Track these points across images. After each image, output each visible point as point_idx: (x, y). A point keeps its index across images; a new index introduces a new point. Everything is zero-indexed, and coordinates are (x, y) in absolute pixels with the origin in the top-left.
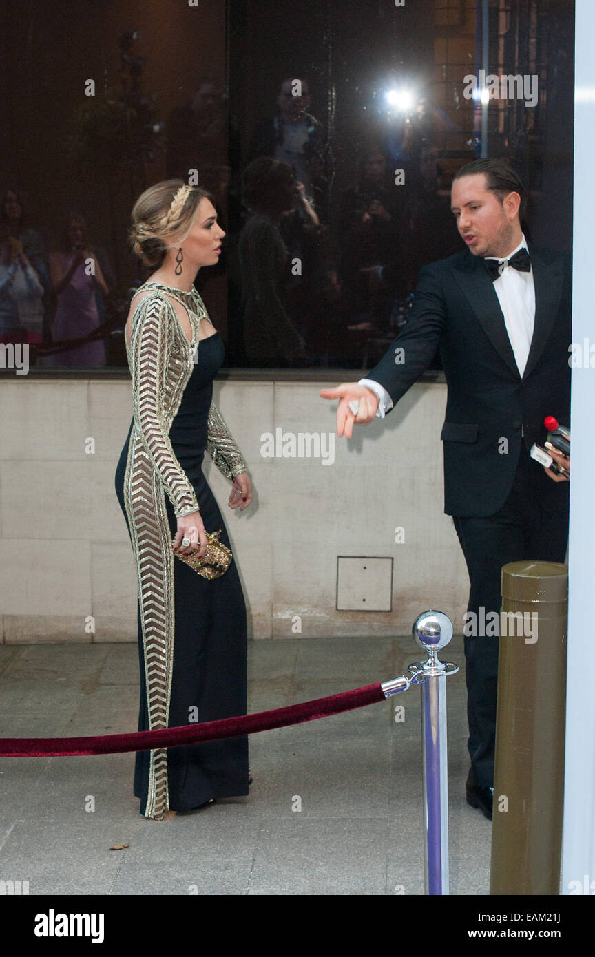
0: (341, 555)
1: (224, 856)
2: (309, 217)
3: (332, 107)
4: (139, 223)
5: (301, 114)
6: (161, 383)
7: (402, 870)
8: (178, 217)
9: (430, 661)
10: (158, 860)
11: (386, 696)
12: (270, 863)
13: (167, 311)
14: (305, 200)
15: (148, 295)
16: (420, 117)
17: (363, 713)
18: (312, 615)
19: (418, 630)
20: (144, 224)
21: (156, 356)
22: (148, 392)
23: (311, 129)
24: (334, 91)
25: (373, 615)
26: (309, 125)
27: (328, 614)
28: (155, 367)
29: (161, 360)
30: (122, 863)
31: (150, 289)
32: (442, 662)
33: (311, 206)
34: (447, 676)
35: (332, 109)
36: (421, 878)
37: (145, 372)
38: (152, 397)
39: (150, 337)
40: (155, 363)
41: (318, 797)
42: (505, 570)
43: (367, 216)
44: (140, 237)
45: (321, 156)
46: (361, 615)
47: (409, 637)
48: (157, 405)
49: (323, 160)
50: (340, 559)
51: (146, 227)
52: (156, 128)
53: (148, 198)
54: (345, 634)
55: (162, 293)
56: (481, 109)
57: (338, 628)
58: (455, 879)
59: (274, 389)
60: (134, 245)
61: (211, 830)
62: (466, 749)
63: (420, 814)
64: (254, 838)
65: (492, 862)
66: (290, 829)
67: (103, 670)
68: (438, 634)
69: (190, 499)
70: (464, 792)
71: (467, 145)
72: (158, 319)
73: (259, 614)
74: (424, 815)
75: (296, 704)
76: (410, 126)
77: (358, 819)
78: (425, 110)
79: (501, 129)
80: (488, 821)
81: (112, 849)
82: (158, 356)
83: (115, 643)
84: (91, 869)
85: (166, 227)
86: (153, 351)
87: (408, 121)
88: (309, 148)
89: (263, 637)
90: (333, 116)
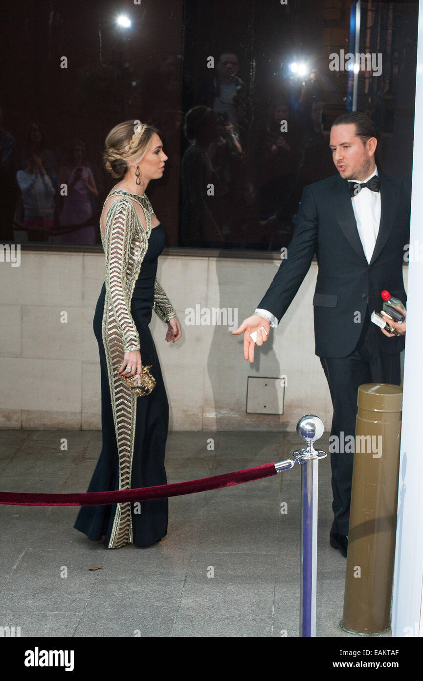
0: (251, 375)
1: (166, 577)
2: (235, 146)
3: (253, 73)
4: (110, 148)
5: (232, 77)
6: (125, 259)
7: (285, 590)
8: (136, 146)
9: (308, 449)
10: (121, 578)
11: (277, 472)
12: (196, 582)
13: (131, 210)
14: (233, 135)
15: (118, 198)
16: (312, 81)
17: (263, 482)
18: (230, 415)
19: (300, 428)
20: (113, 149)
21: (122, 240)
22: (116, 264)
23: (239, 87)
24: (254, 62)
25: (270, 417)
26: (237, 85)
27: (240, 415)
28: (121, 247)
29: (125, 243)
30: (97, 579)
31: (119, 195)
32: (316, 450)
33: (237, 139)
34: (319, 460)
35: (253, 74)
36: (298, 595)
37: (114, 250)
38: (118, 268)
39: (119, 227)
40: (122, 245)
41: (230, 539)
42: (360, 389)
43: (274, 147)
44: (110, 158)
45: (244, 105)
46: (262, 416)
47: (294, 432)
48: (121, 274)
49: (246, 109)
50: (249, 379)
51: (115, 152)
52: (134, 84)
53: (118, 131)
54: (252, 429)
55: (127, 197)
56: (353, 77)
57: (248, 425)
58: (320, 597)
59: (209, 262)
60: (106, 163)
61: (158, 559)
62: (331, 509)
63: (298, 552)
64: (186, 565)
65: (346, 586)
66: (211, 560)
67: (88, 449)
68: (313, 431)
69: (136, 341)
70: (328, 538)
71: (343, 100)
72: (124, 215)
73: (194, 414)
74: (301, 553)
75: (217, 475)
76: (305, 87)
77: (257, 554)
78: (316, 76)
79: (366, 91)
80: (344, 558)
81: (90, 570)
82: (124, 240)
83: (96, 431)
84: (76, 583)
85: (128, 152)
86: (120, 236)
87: (304, 84)
88: (237, 101)
89: (196, 430)
90: (253, 79)
